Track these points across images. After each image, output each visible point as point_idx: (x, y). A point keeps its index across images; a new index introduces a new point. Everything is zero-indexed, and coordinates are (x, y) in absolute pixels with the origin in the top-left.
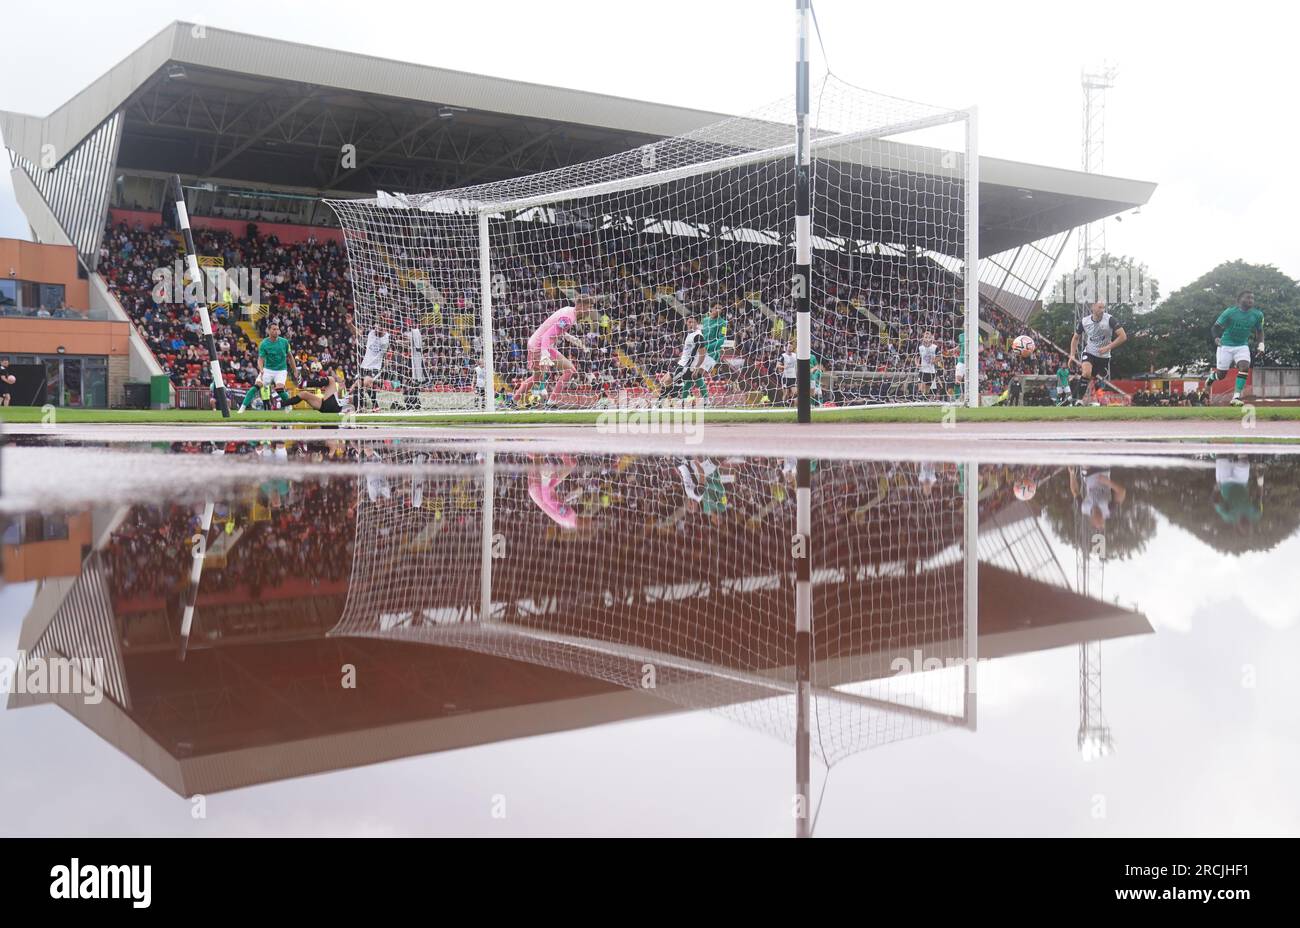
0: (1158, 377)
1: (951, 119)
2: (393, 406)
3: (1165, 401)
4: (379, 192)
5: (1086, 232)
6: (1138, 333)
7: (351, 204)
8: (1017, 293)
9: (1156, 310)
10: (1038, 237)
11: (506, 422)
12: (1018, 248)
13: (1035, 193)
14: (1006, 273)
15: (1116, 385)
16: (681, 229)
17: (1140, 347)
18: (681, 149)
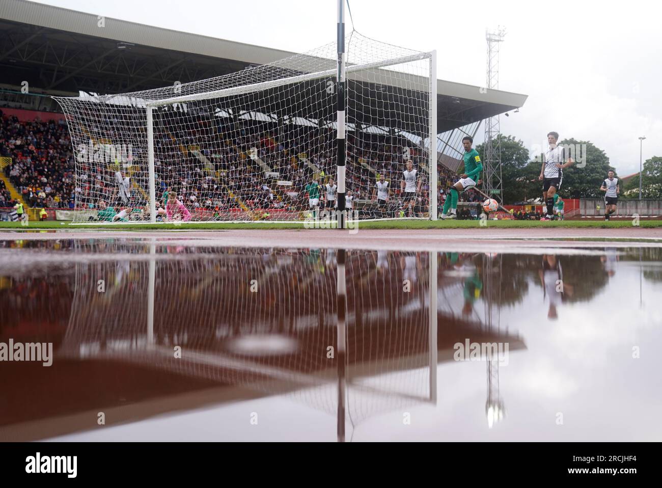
0: (529, 204)
1: (422, 57)
2: (91, 218)
3: (533, 217)
4: (80, 92)
5: (489, 122)
6: (518, 179)
7: (69, 99)
8: (451, 156)
9: (527, 167)
10: (463, 124)
11: (165, 229)
12: (452, 131)
13: (461, 99)
14: (445, 144)
15: (505, 208)
16: (261, 117)
17: (519, 187)
18: (269, 71)
